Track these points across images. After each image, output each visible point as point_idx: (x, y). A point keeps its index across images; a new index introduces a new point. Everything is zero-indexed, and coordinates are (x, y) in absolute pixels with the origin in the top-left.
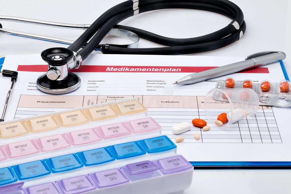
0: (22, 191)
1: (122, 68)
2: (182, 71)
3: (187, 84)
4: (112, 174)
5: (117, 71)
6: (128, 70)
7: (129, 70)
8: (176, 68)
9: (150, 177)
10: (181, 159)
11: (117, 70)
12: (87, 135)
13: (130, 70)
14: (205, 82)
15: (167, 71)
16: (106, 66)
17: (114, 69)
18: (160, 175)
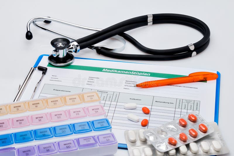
0: (15, 150)
4: (68, 144)
9: (94, 147)
10: (111, 136)
12: (60, 116)
18: (97, 146)
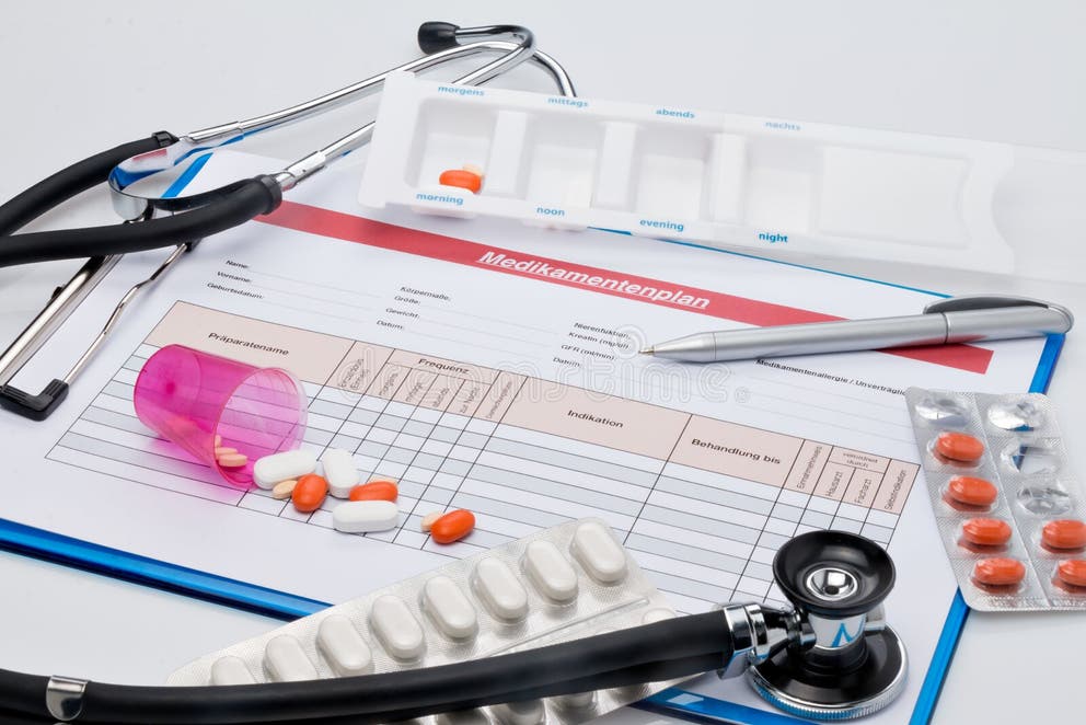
1: (532, 262)
2: (708, 311)
3: (689, 359)
5: (512, 271)
6: (546, 273)
7: (549, 272)
8: (696, 293)
11: (513, 266)
13: (552, 275)
14: (754, 365)
15: (662, 299)
16: (484, 246)
17: (506, 261)
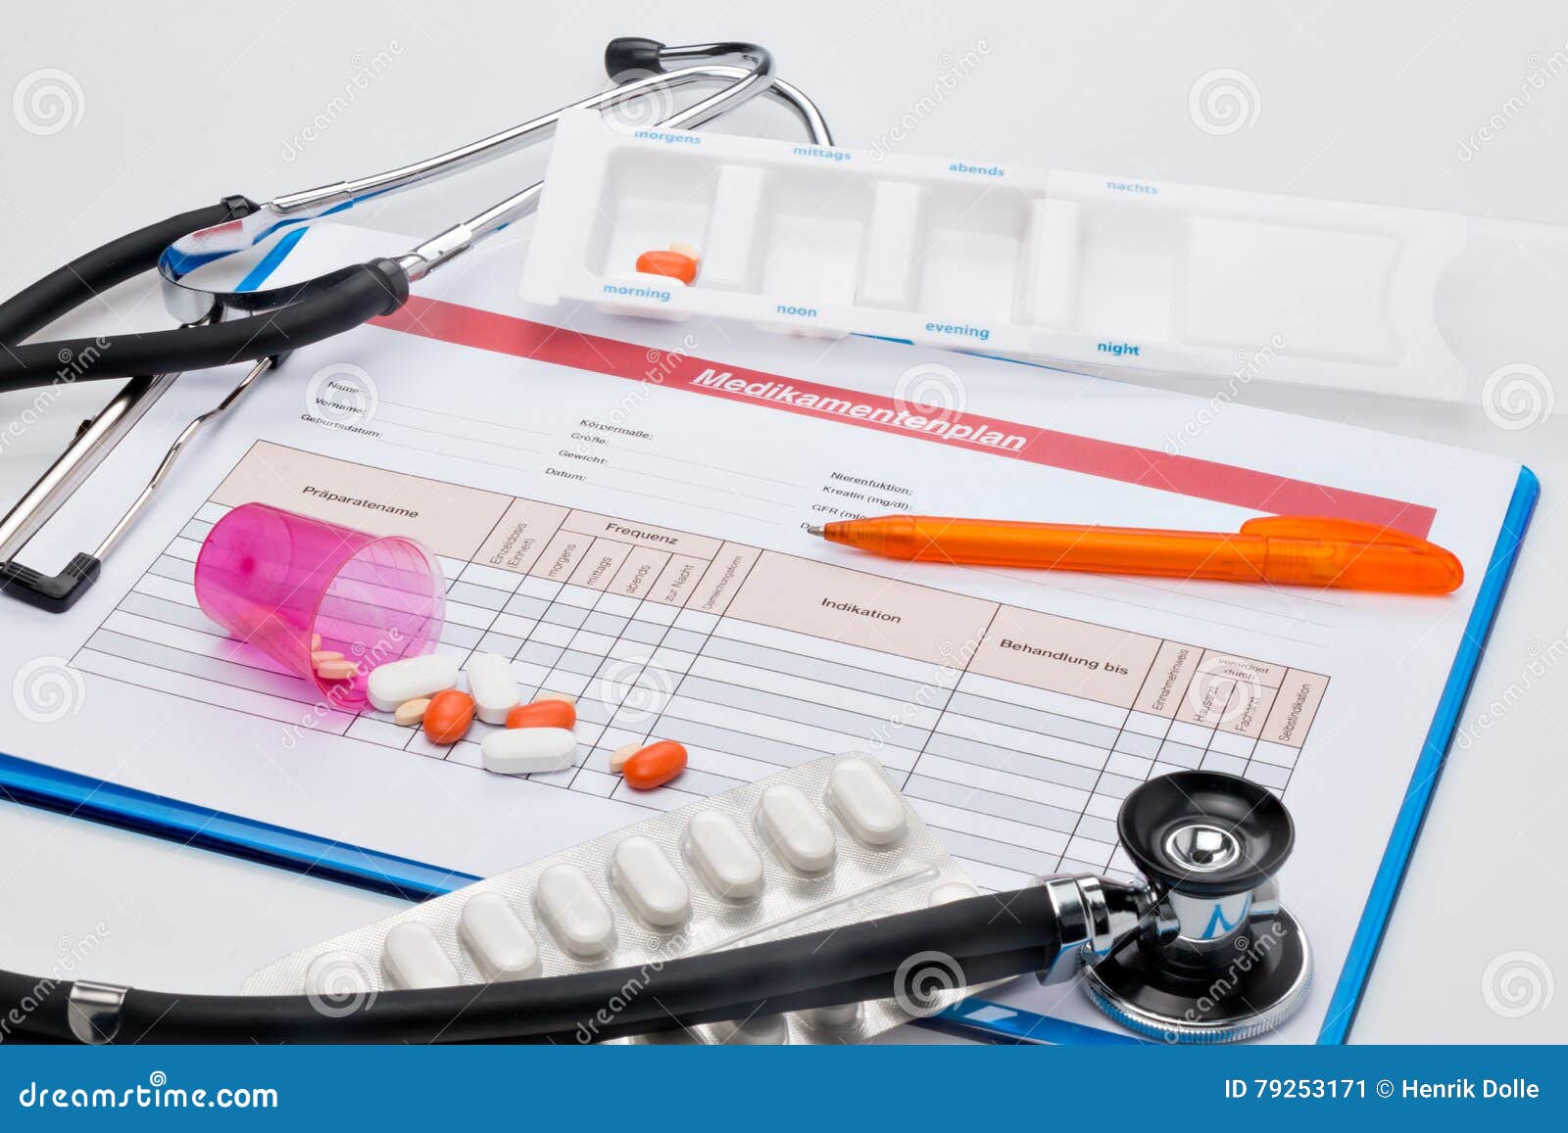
1: (770, 384)
2: (1024, 454)
5: (739, 397)
6: (789, 399)
7: (795, 398)
8: (1007, 428)
11: (743, 390)
15: (958, 437)
16: (701, 361)
17: (732, 382)
